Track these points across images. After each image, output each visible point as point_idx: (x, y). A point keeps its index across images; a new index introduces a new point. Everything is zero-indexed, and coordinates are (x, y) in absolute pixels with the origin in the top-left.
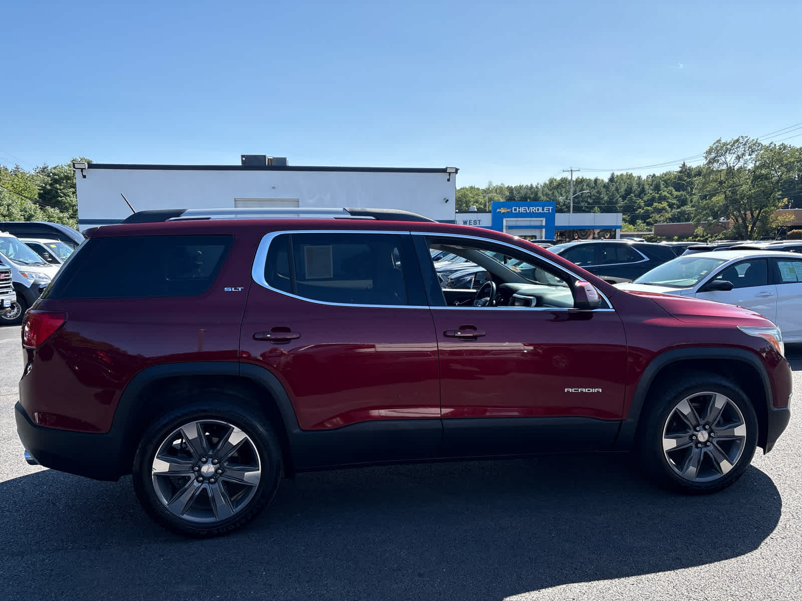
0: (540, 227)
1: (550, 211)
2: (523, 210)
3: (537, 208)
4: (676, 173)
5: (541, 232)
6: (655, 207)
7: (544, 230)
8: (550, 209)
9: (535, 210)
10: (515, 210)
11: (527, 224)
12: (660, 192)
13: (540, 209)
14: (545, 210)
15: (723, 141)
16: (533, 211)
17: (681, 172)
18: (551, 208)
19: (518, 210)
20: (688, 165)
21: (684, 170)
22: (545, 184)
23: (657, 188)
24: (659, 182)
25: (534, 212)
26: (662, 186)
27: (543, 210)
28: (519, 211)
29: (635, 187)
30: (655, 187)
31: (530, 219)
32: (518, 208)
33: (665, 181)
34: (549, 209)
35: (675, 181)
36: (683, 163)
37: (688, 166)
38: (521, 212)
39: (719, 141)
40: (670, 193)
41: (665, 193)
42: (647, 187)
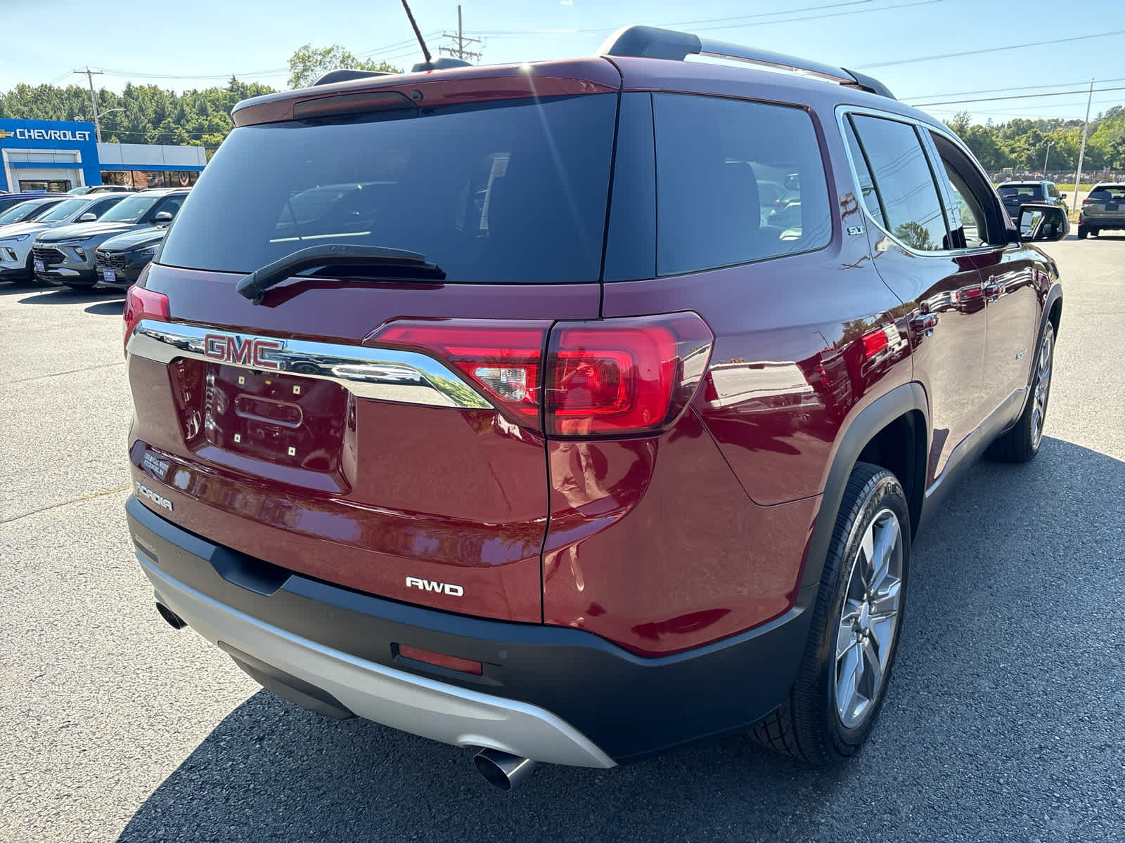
0: (74, 166)
1: (87, 139)
2: (36, 134)
3: (62, 132)
4: (225, 91)
5: (77, 174)
6: (207, 141)
7: (81, 171)
8: (87, 136)
9: (60, 136)
10: (22, 134)
11: (49, 159)
12: (209, 118)
13: (69, 134)
14: (78, 136)
15: (313, 48)
16: (55, 137)
17: (231, 90)
18: (87, 133)
19: (27, 134)
20: (240, 80)
21: (235, 87)
22: (11, 93)
23: (203, 111)
24: (205, 103)
25: (59, 139)
26: (210, 110)
27: (74, 136)
28: (30, 136)
29: (169, 108)
30: (199, 110)
31: (52, 151)
32: (26, 131)
33: (212, 102)
34: (84, 135)
35: (226, 104)
36: (232, 77)
37: (240, 82)
38: (33, 138)
39: (306, 48)
40: (225, 121)
41: (217, 120)
42: (187, 109)
